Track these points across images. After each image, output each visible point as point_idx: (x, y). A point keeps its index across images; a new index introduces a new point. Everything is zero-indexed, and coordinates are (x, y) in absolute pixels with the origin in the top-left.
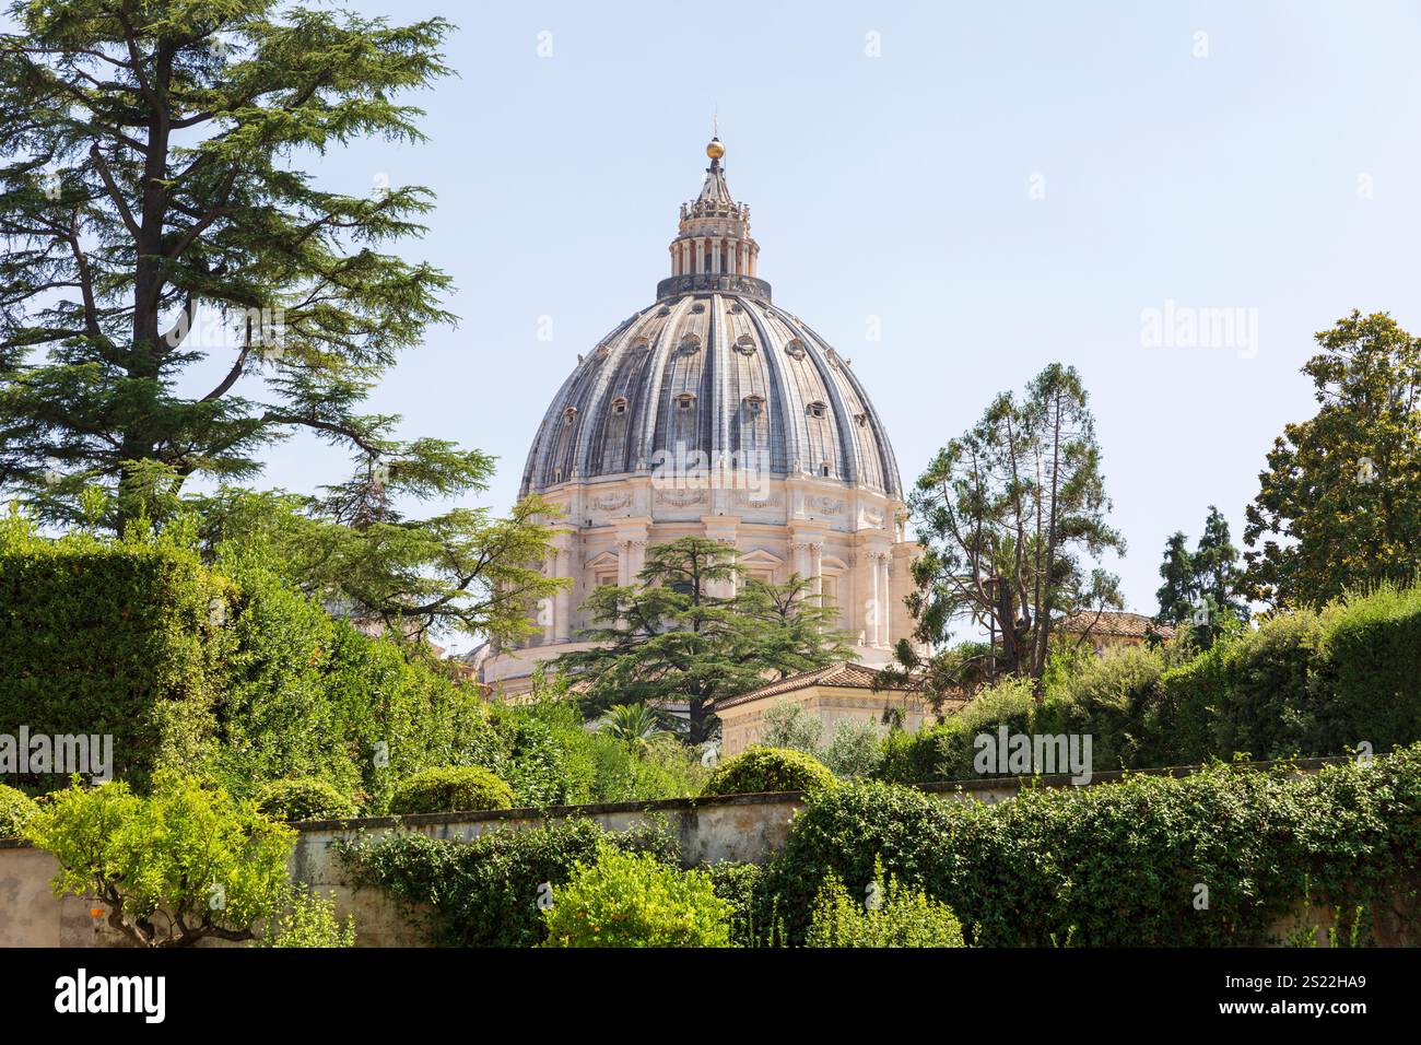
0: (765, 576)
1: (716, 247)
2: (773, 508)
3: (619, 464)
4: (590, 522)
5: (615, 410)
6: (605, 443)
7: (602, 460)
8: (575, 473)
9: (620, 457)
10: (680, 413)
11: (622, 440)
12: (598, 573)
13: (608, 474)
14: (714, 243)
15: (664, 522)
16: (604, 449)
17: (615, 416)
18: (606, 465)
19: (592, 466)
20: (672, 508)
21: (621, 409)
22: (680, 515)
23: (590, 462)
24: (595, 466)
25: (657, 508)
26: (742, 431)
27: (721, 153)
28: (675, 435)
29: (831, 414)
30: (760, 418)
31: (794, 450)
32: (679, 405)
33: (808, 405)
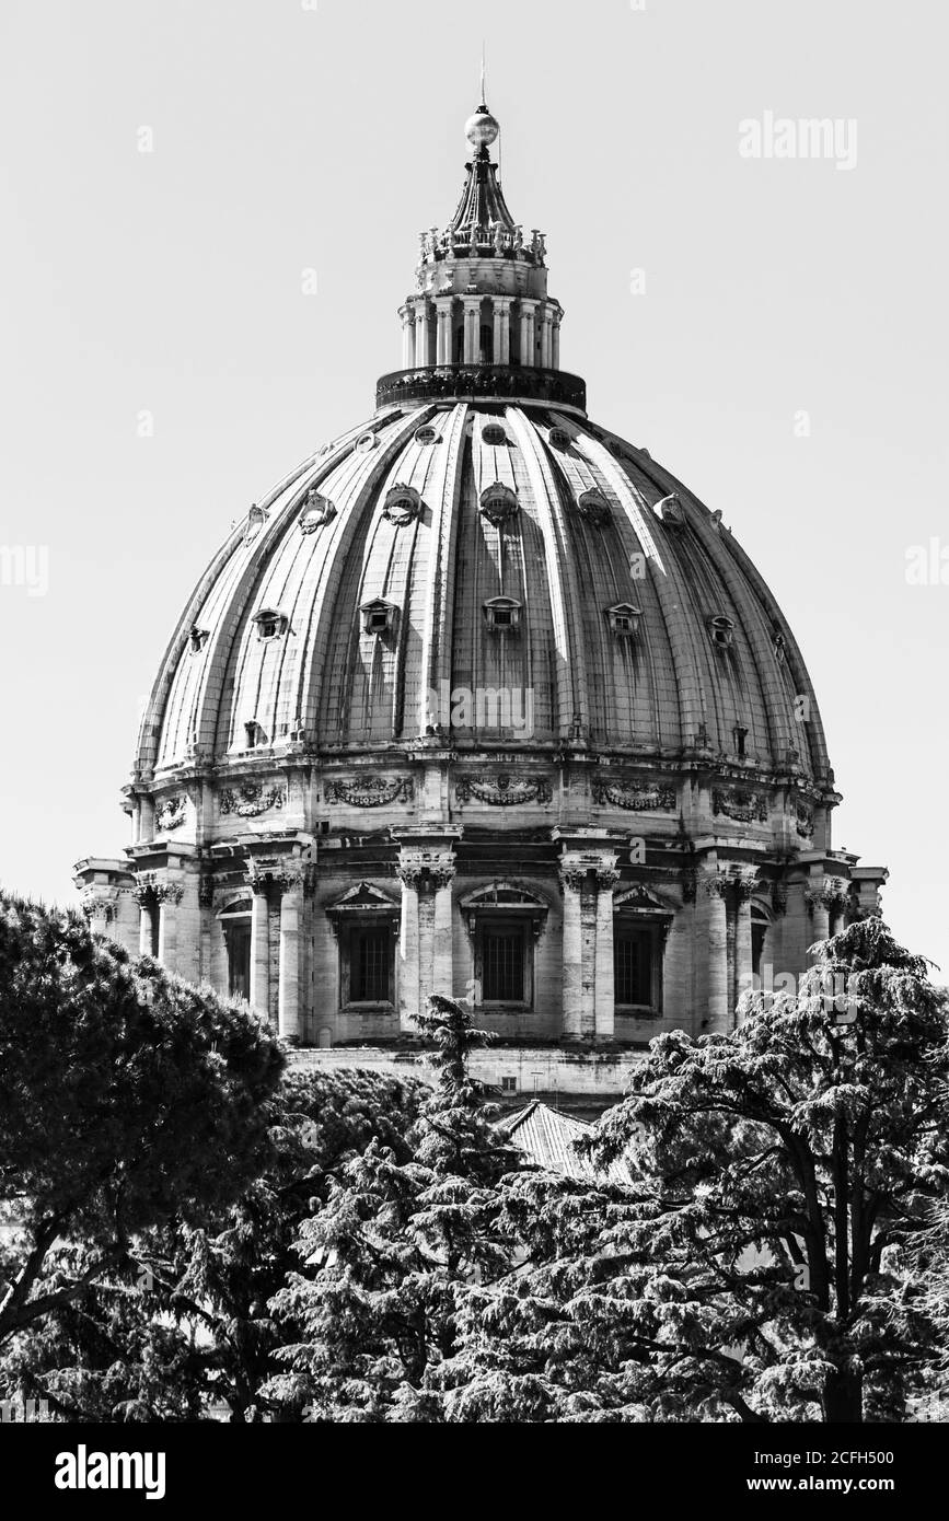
0: (645, 933)
1: (502, 314)
3: (385, 719)
4: (326, 826)
5: (366, 622)
6: (352, 680)
7: (347, 714)
8: (298, 736)
9: (387, 710)
10: (494, 633)
11: (387, 678)
12: (340, 921)
14: (499, 306)
16: (350, 692)
17: (368, 632)
18: (355, 723)
19: (327, 723)
20: (487, 808)
22: (504, 823)
23: (323, 716)
24: (335, 723)
26: (606, 669)
27: (492, 135)
29: (739, 638)
30: (633, 644)
31: (697, 706)
32: (491, 617)
33: (707, 623)
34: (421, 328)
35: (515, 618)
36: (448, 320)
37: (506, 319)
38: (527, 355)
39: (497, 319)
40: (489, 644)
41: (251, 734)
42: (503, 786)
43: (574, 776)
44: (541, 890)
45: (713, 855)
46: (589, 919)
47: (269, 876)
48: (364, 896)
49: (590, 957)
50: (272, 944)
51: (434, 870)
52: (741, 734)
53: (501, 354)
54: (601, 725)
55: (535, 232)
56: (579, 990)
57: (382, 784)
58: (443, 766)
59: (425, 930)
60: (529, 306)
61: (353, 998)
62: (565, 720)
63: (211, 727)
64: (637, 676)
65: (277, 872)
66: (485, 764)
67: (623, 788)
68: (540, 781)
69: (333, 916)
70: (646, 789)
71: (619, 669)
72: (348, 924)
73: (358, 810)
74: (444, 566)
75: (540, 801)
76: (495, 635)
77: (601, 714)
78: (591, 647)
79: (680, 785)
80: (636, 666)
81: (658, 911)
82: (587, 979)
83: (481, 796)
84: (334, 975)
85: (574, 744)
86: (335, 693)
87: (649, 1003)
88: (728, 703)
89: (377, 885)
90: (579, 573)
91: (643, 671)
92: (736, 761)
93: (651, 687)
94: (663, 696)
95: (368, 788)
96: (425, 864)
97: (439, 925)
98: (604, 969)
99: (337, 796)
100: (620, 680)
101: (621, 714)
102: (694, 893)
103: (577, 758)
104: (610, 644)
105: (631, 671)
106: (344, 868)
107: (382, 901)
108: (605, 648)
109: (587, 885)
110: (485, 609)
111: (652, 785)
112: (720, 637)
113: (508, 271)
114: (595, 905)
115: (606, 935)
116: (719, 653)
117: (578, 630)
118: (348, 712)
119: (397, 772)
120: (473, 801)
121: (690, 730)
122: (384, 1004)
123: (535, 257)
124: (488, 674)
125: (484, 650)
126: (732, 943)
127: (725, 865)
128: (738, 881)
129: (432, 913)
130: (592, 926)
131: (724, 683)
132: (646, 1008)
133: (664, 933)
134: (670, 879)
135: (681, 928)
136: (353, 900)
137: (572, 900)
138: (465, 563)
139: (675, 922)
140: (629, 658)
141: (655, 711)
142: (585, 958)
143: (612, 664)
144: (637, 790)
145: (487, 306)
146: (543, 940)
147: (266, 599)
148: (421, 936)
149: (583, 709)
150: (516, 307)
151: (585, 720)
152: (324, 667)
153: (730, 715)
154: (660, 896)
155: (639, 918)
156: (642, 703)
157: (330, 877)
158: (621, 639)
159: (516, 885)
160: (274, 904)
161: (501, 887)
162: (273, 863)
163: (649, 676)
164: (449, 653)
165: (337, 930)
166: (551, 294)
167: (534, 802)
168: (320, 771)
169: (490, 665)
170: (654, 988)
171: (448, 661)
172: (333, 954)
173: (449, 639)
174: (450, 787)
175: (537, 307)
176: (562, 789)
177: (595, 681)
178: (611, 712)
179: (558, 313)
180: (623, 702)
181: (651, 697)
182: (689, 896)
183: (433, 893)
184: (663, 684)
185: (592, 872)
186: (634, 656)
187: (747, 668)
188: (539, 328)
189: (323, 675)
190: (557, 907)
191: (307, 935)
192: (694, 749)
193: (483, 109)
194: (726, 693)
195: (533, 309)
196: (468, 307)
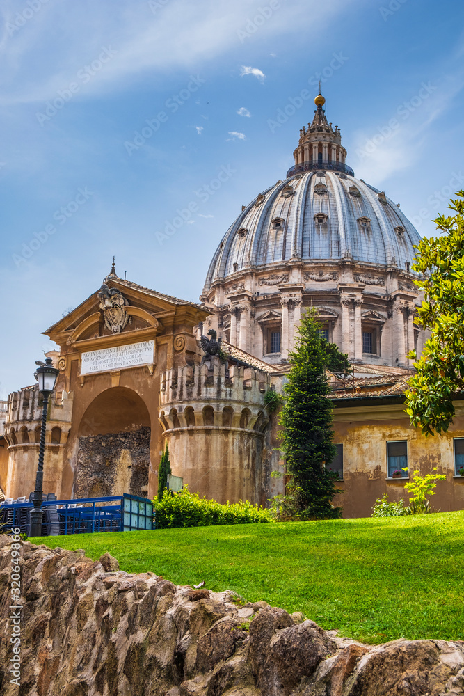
0: (374, 329)
2: (379, 287)
3: (279, 255)
4: (259, 293)
5: (274, 225)
9: (280, 252)
11: (280, 242)
14: (324, 146)
17: (274, 229)
20: (315, 283)
21: (278, 225)
26: (358, 237)
27: (323, 103)
29: (406, 235)
30: (368, 230)
31: (391, 251)
32: (316, 220)
33: (395, 229)
34: (300, 156)
35: (325, 220)
36: (308, 151)
37: (327, 149)
39: (324, 149)
40: (316, 229)
41: (235, 267)
42: (321, 275)
43: (346, 270)
44: (334, 311)
45: (398, 298)
46: (352, 318)
47: (236, 308)
48: (271, 315)
49: (352, 331)
50: (237, 332)
51: (293, 300)
52: (408, 264)
53: (325, 158)
54: (356, 255)
55: (337, 127)
56: (349, 343)
57: (278, 277)
58: (299, 267)
59: (291, 322)
61: (267, 353)
62: (343, 252)
63: (223, 268)
64: (369, 240)
65: (239, 306)
66: (314, 268)
67: (365, 277)
68: (334, 274)
69: (260, 323)
70: (373, 278)
71: (363, 238)
72: (267, 326)
73: (270, 287)
74: (300, 205)
75: (334, 280)
76: (318, 226)
77: (356, 251)
78: (352, 230)
79: (387, 277)
80: (369, 237)
81: (379, 320)
82: (352, 339)
83: (312, 279)
84: (261, 345)
85: (346, 259)
86: (262, 249)
87: (376, 353)
88: (403, 254)
89: (275, 311)
90: (348, 208)
91: (371, 239)
92: (406, 273)
93: (375, 245)
94: (379, 247)
95: (273, 279)
96: (290, 298)
97: (295, 319)
98: (358, 335)
99: (263, 283)
100: (363, 241)
101: (364, 252)
102: (392, 315)
103: (347, 263)
104: (359, 229)
105: (367, 238)
106: (264, 307)
107: (277, 316)
108: (358, 231)
109: (351, 305)
110: (314, 218)
111: (376, 277)
112: (399, 233)
113: (328, 137)
114: (354, 313)
115: (358, 324)
116: (400, 238)
117: (348, 226)
118: (266, 254)
119: (283, 272)
120: (310, 280)
121: (389, 259)
122: (278, 353)
123: (336, 133)
124: (315, 238)
125: (314, 231)
126: (406, 330)
127: (403, 301)
128: (408, 308)
129: (293, 316)
130: (353, 320)
131: (401, 247)
132: (375, 355)
133: (381, 328)
134: (383, 310)
135: (387, 328)
136: (268, 317)
137: (345, 310)
138: (308, 205)
139: (385, 325)
140: (366, 235)
141: (376, 252)
142: (351, 332)
143: (360, 236)
144: (370, 278)
145: (320, 146)
146: (336, 329)
147: (244, 225)
148: (289, 324)
149: (349, 248)
150: (330, 146)
151: (350, 252)
152: (259, 241)
153: (403, 257)
154: (379, 315)
155: (371, 323)
156: (372, 249)
157: (260, 311)
158: (363, 228)
159: (325, 309)
160: (238, 317)
161: (320, 310)
162: (238, 303)
163: (374, 241)
164: (301, 231)
165: (262, 328)
167: (332, 280)
168: (257, 275)
169: (316, 235)
170: (378, 348)
171: (301, 234)
172: (260, 336)
173: (301, 228)
174: (301, 276)
176: (342, 275)
177: (354, 241)
178: (360, 251)
180: (364, 248)
181: (375, 247)
182: (390, 316)
183: (294, 309)
184: (379, 244)
185: (353, 300)
186: (368, 234)
187: (409, 245)
188: (338, 153)
189: (258, 244)
190: (339, 317)
191: (251, 330)
192: (391, 265)
193: (320, 95)
194: (402, 251)
195: (335, 147)
196: (314, 146)
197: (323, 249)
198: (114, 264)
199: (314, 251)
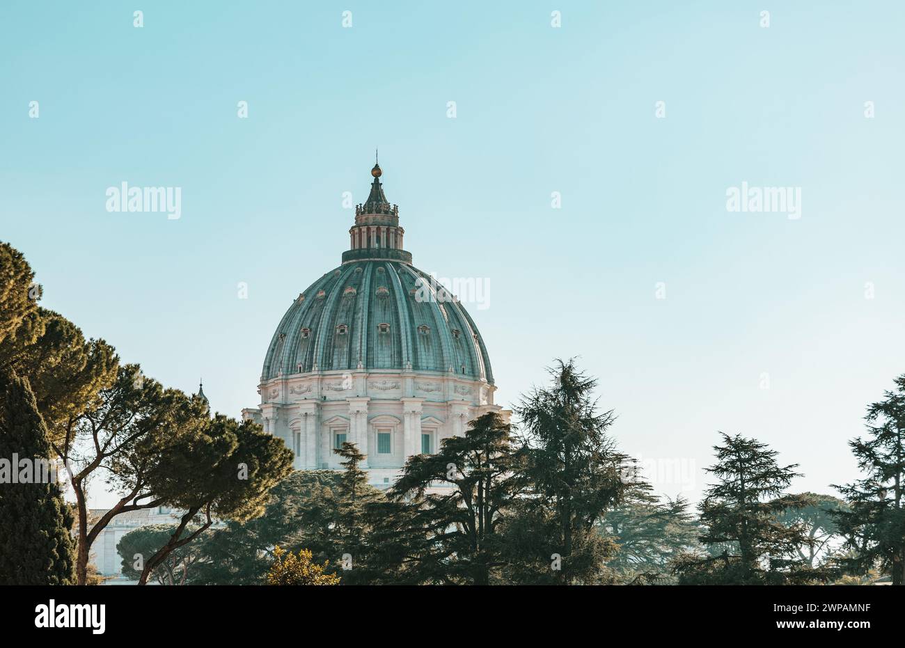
0: (432, 432)
1: (384, 232)
2: (436, 392)
3: (344, 363)
4: (325, 397)
5: (338, 331)
6: (333, 350)
7: (332, 361)
8: (315, 368)
9: (345, 360)
10: (381, 335)
11: (345, 350)
12: (330, 428)
13: (337, 369)
14: (382, 229)
15: (376, 399)
16: (333, 355)
17: (339, 335)
18: (335, 364)
19: (325, 364)
20: (379, 391)
21: (342, 331)
22: (384, 396)
23: (324, 362)
24: (328, 364)
25: (370, 391)
26: (418, 346)
27: (380, 174)
28: (379, 348)
29: (463, 336)
30: (427, 339)
31: (449, 359)
32: (380, 330)
33: (452, 331)
34: (357, 236)
35: (388, 330)
36: (365, 234)
37: (385, 233)
38: (392, 246)
39: (382, 233)
40: (379, 338)
42: (384, 385)
43: (408, 380)
45: (454, 406)
46: (413, 427)
51: (361, 412)
52: (463, 367)
53: (383, 245)
54: (417, 365)
55: (394, 205)
58: (364, 378)
59: (358, 431)
60: (392, 230)
62: (405, 363)
63: (286, 366)
64: (428, 349)
65: (309, 412)
67: (424, 385)
68: (397, 382)
71: (423, 346)
72: (333, 429)
73: (336, 392)
74: (364, 313)
75: (397, 389)
77: (417, 361)
78: (413, 339)
80: (428, 346)
82: (413, 446)
83: (377, 388)
84: (328, 445)
86: (328, 355)
88: (459, 357)
89: (342, 416)
90: (409, 315)
91: (430, 347)
93: (433, 352)
94: (437, 355)
95: (339, 385)
96: (358, 408)
99: (329, 388)
100: (423, 350)
101: (423, 361)
102: (448, 418)
103: (408, 375)
104: (420, 338)
107: (344, 421)
108: (418, 339)
109: (412, 415)
110: (378, 327)
111: (433, 384)
112: (456, 336)
113: (386, 218)
114: (415, 422)
115: (419, 432)
116: (456, 341)
117: (409, 337)
120: (374, 389)
121: (447, 366)
123: (394, 213)
125: (378, 340)
127: (458, 408)
130: (414, 429)
131: (458, 351)
136: (334, 421)
137: (407, 420)
138: (371, 312)
140: (426, 343)
143: (420, 345)
144: (428, 385)
145: (378, 229)
147: (307, 323)
148: (357, 433)
149: (411, 359)
150: (388, 229)
152: (324, 346)
153: (460, 361)
154: (437, 419)
155: (430, 427)
156: (430, 357)
158: (423, 337)
160: (308, 422)
162: (307, 409)
163: (433, 349)
164: (366, 341)
166: (400, 225)
167: (394, 389)
168: (323, 380)
169: (380, 345)
171: (366, 344)
172: (327, 437)
174: (366, 384)
175: (395, 230)
176: (404, 386)
177: (415, 350)
178: (420, 360)
179: (403, 232)
180: (424, 357)
181: (433, 355)
184: (437, 351)
185: (414, 411)
186: (428, 342)
187: (465, 346)
188: (396, 236)
189: (324, 349)
190: (402, 423)
192: (448, 373)
194: (458, 354)
195: (394, 230)
196: (372, 230)
197: (386, 359)
198: (201, 385)
199: (378, 361)
